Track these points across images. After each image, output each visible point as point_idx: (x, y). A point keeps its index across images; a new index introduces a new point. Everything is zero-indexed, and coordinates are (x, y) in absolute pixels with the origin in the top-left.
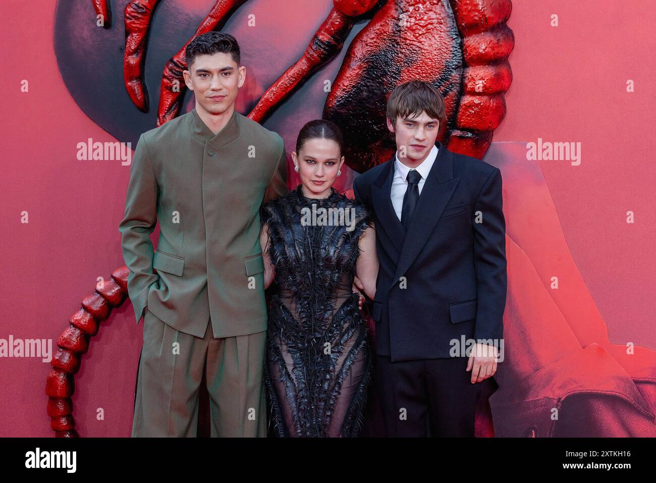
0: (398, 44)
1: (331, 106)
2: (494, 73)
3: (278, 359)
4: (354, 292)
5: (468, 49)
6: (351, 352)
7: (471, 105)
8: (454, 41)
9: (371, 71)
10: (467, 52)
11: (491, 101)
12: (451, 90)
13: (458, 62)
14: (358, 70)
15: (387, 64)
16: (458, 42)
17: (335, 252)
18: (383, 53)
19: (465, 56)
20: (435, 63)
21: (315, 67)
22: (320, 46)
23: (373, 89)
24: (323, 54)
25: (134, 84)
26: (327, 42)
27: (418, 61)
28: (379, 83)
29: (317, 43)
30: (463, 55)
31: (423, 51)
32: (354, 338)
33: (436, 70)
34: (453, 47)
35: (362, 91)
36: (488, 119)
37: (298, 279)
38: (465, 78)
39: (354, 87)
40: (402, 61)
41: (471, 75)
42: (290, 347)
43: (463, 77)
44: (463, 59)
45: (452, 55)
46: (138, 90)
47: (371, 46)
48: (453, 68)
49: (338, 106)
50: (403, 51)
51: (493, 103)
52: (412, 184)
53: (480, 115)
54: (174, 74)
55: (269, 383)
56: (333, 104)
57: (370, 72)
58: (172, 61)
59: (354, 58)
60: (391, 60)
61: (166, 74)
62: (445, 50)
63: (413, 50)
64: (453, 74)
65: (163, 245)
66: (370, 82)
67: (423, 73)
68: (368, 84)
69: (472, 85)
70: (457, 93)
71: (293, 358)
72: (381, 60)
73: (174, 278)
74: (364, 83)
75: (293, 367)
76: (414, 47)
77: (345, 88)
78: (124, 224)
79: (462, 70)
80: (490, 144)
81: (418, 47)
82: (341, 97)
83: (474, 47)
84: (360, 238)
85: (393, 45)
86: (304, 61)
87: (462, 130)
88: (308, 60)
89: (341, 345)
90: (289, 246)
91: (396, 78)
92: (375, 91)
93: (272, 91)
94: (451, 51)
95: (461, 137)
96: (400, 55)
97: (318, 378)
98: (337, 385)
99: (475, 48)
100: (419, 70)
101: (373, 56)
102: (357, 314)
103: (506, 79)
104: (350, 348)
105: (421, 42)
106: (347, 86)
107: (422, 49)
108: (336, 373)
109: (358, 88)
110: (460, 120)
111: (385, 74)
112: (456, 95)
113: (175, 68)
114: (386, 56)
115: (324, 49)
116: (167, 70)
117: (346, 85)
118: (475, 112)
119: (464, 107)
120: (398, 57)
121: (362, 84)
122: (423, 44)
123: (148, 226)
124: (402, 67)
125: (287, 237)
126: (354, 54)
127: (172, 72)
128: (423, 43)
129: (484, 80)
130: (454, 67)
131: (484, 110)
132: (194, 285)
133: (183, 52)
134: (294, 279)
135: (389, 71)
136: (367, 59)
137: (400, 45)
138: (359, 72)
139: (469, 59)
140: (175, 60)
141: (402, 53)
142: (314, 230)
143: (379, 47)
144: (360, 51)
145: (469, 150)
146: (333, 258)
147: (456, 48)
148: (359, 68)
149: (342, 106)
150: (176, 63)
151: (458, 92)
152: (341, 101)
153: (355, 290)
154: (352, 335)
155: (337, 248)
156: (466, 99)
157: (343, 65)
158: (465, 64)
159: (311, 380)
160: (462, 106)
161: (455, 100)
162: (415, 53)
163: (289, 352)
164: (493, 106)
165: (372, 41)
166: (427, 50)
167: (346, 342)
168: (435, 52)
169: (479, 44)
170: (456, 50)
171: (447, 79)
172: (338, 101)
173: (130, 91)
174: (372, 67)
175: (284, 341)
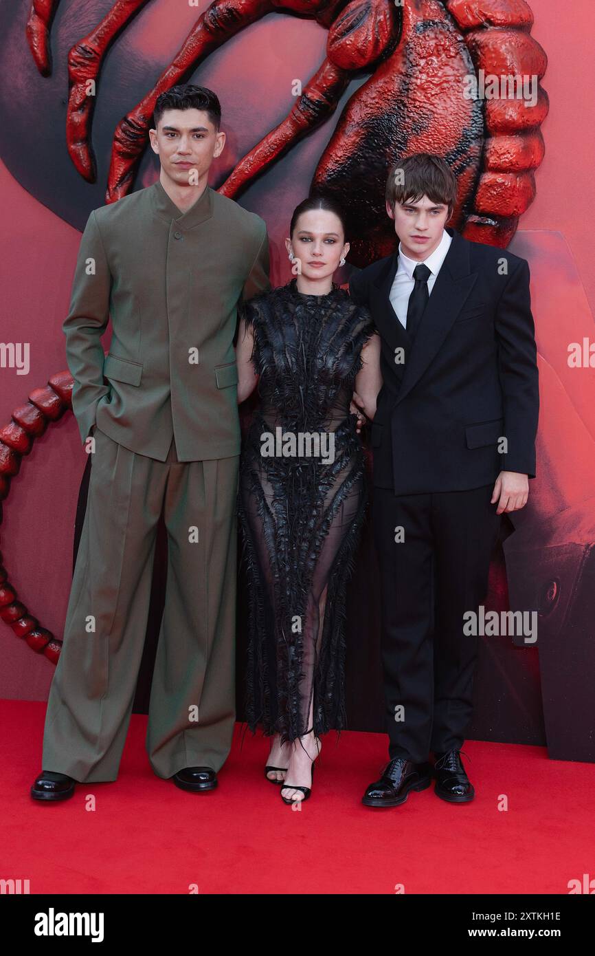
0: (405, 105)
1: (320, 181)
2: (523, 145)
3: (256, 488)
4: (352, 413)
5: (491, 115)
6: (343, 485)
7: (492, 185)
8: (474, 104)
9: (371, 139)
10: (490, 117)
11: (518, 179)
12: (469, 165)
13: (479, 131)
14: (354, 138)
15: (390, 130)
16: (480, 105)
17: (334, 363)
18: (386, 117)
19: (488, 124)
20: (450, 131)
21: (303, 132)
22: (308, 106)
23: (372, 162)
24: (311, 115)
25: (79, 148)
26: (317, 101)
27: (429, 128)
28: (380, 154)
29: (305, 103)
30: (484, 122)
31: (436, 115)
32: (348, 469)
33: (451, 140)
34: (473, 111)
35: (359, 164)
36: (513, 202)
37: (287, 392)
38: (486, 150)
39: (349, 158)
40: (409, 128)
41: (493, 147)
42: (270, 475)
43: (484, 150)
44: (485, 127)
45: (471, 122)
46: (83, 155)
47: (371, 108)
48: (472, 138)
49: (329, 181)
50: (411, 114)
51: (519, 183)
52: (420, 281)
53: (503, 197)
54: (128, 135)
55: (243, 516)
56: (323, 179)
57: (369, 141)
58: (125, 119)
59: (350, 122)
60: (396, 126)
61: (118, 136)
62: (463, 115)
63: (424, 114)
64: (471, 145)
65: (117, 349)
66: (368, 153)
67: (434, 143)
68: (367, 155)
69: (495, 160)
70: (476, 170)
71: (273, 488)
72: (383, 126)
73: (129, 388)
74: (362, 154)
75: (273, 500)
76: (424, 110)
77: (338, 159)
78: (69, 322)
79: (483, 140)
80: (514, 233)
81: (429, 110)
82: (333, 171)
83: (498, 112)
84: (364, 346)
85: (399, 108)
86: (288, 124)
87: (480, 215)
88: (294, 123)
89: (333, 475)
90: (279, 353)
91: (402, 149)
92: (376, 164)
93: (248, 161)
94: (470, 117)
95: (479, 224)
96: (407, 120)
97: (302, 513)
98: (325, 524)
99: (500, 114)
100: (430, 140)
101: (373, 120)
102: (352, 440)
103: (537, 152)
104: (342, 480)
105: (433, 104)
106: (340, 157)
107: (434, 113)
108: (325, 509)
109: (353, 160)
110: (479, 202)
111: (388, 144)
112: (475, 172)
113: (130, 128)
114: (389, 120)
115: (314, 109)
116: (120, 131)
117: (339, 155)
118: (497, 194)
119: (484, 187)
120: (405, 122)
121: (359, 155)
122: (436, 107)
123: (99, 325)
124: (409, 134)
125: (277, 341)
126: (351, 118)
127: (126, 134)
128: (436, 105)
129: (509, 153)
130: (473, 136)
131: (509, 191)
132: (154, 397)
133: (140, 109)
134: (282, 393)
135: (393, 140)
136: (366, 123)
137: (407, 107)
138: (355, 140)
139: (491, 127)
140: (130, 118)
141: (409, 117)
142: (310, 334)
143: (382, 109)
144: (358, 114)
145: (489, 240)
146: (331, 370)
147: (476, 112)
148: (356, 135)
149: (333, 181)
150: (130, 122)
151: (477, 167)
152: (332, 175)
153: (353, 410)
154: (346, 465)
155: (336, 358)
156: (486, 177)
157: (335, 131)
158: (487, 133)
159: (293, 516)
160: (481, 186)
161: (473, 178)
162: (425, 118)
163: (269, 480)
164: (520, 186)
165: (373, 102)
166: (440, 114)
167: (338, 472)
168: (450, 118)
169: (505, 108)
170: (477, 116)
171: (464, 152)
172: (330, 176)
173: (74, 156)
174: (372, 134)
175: (264, 467)
